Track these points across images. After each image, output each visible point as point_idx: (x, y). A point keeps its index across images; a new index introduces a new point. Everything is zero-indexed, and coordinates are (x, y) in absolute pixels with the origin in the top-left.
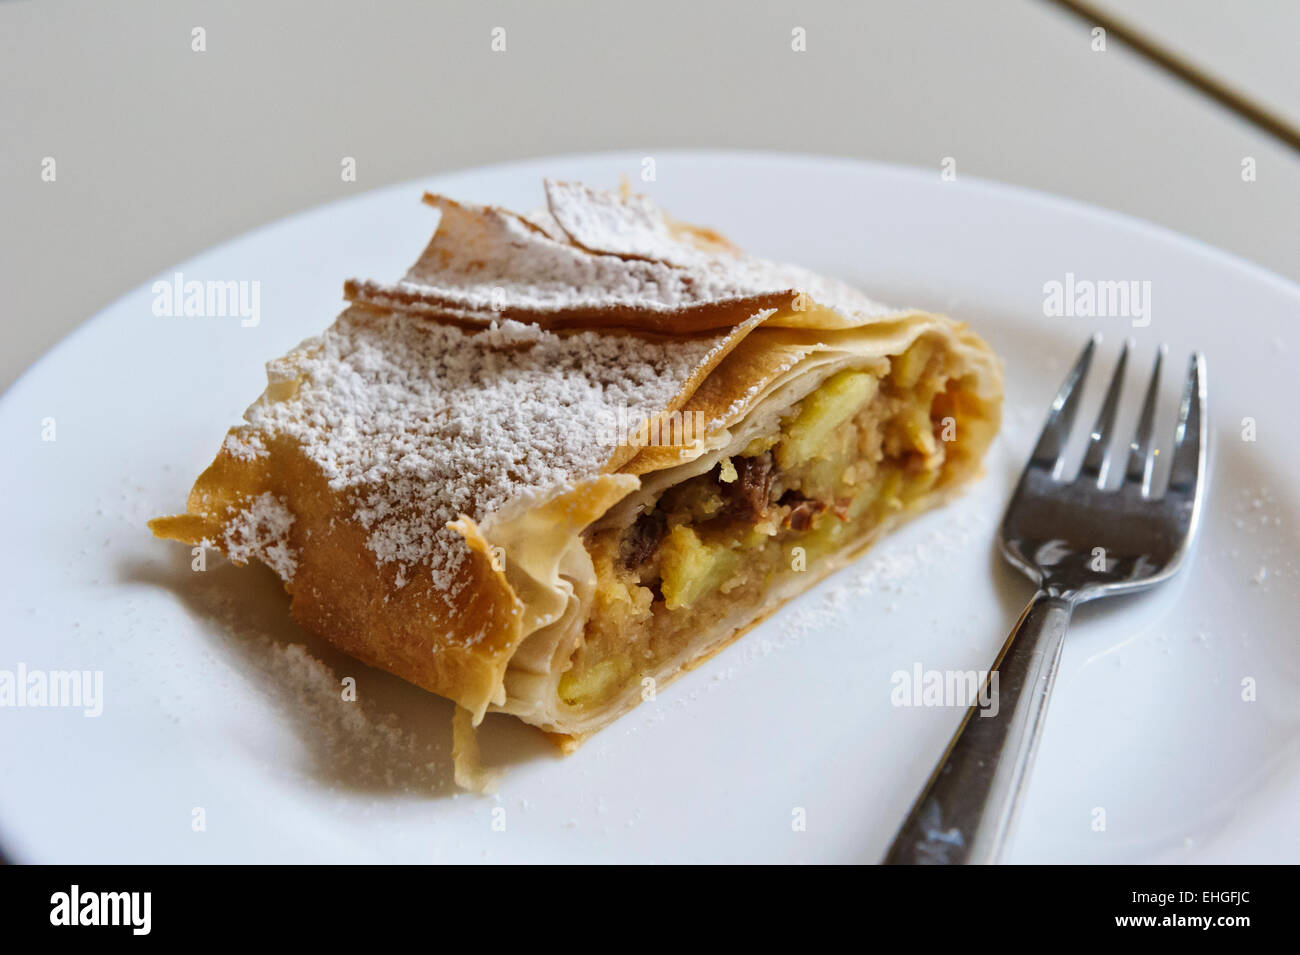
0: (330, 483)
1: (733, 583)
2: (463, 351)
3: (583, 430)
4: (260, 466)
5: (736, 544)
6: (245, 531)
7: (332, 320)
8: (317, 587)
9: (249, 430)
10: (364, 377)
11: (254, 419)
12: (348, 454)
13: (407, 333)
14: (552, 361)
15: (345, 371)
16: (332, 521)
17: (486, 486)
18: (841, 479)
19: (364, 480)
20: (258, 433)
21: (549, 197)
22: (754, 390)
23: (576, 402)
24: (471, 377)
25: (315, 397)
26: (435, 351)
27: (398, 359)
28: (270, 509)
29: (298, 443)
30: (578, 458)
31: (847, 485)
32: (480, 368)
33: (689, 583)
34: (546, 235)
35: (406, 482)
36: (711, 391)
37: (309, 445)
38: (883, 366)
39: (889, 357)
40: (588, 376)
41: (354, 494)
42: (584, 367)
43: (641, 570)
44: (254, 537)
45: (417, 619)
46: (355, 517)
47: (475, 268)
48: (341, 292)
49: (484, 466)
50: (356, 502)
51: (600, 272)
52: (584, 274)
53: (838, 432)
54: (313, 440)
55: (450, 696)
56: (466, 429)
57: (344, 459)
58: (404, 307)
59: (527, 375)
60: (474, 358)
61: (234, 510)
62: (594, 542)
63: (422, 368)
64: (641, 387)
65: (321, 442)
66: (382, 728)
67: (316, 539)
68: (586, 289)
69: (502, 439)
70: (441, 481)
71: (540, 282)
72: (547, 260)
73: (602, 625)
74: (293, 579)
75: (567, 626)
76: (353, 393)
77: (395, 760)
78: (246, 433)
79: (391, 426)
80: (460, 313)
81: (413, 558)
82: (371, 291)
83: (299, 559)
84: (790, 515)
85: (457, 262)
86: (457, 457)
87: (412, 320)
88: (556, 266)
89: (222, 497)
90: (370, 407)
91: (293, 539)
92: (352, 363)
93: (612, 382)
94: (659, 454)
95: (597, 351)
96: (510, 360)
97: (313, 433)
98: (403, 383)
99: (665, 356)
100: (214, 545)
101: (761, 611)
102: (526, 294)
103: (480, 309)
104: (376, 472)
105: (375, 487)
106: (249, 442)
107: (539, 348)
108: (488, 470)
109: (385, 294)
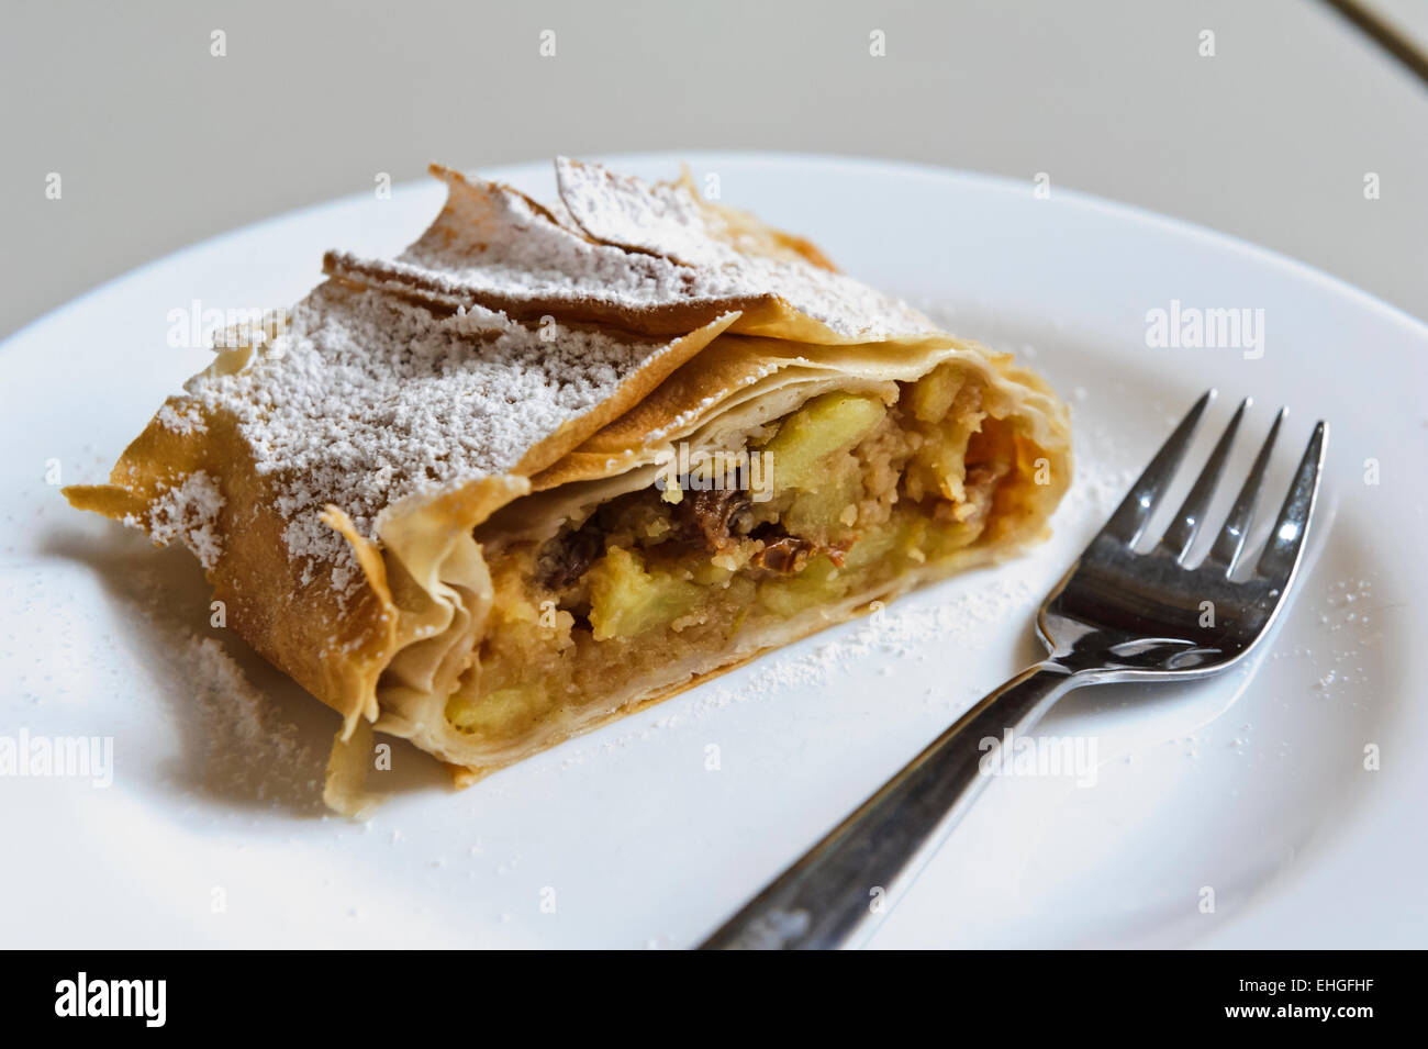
0: (257, 465)
1: (688, 621)
2: (431, 336)
3: (516, 429)
4: (197, 443)
5: (689, 575)
6: (171, 510)
7: (306, 293)
8: (238, 578)
9: (187, 402)
10: (323, 356)
11: (194, 391)
12: (285, 437)
13: (379, 312)
14: (517, 355)
15: (304, 348)
16: (256, 507)
17: (402, 480)
18: (837, 519)
19: (290, 465)
20: (197, 406)
21: (559, 177)
22: (708, 401)
23: (523, 400)
24: (434, 366)
25: (266, 372)
26: (403, 334)
27: (364, 340)
28: (200, 490)
29: (237, 420)
30: (501, 459)
31: (844, 526)
32: (445, 357)
33: (619, 614)
34: (551, 219)
35: (329, 470)
36: (670, 400)
37: (247, 423)
38: (889, 392)
39: (899, 383)
40: (547, 373)
41: (279, 480)
42: (546, 364)
43: (563, 592)
44: (180, 519)
45: (313, 620)
46: (275, 505)
47: (476, 250)
48: (320, 265)
49: (406, 459)
50: (280, 488)
51: (600, 264)
52: (583, 265)
53: (829, 461)
54: (253, 418)
55: (337, 708)
56: (400, 418)
57: (279, 441)
58: (379, 285)
59: (487, 367)
60: (439, 345)
61: (164, 487)
62: (506, 553)
63: (388, 351)
64: (596, 390)
65: (261, 421)
66: (276, 737)
67: (241, 526)
68: (583, 280)
69: (432, 432)
70: (361, 472)
71: (536, 270)
72: (548, 246)
73: (501, 646)
74: (214, 568)
75: (453, 642)
76: (307, 372)
77: (276, 773)
78: (184, 404)
79: (337, 411)
80: (431, 295)
81: (322, 555)
82: (349, 264)
83: (223, 546)
84: (763, 551)
85: (459, 244)
86: (381, 448)
87: (384, 299)
88: (557, 253)
89: (151, 470)
90: (322, 389)
91: (220, 525)
92: (315, 340)
93: (570, 382)
94: (588, 462)
95: (564, 347)
96: (476, 350)
97: (255, 411)
98: (364, 367)
99: (632, 357)
100: (138, 523)
101: (728, 658)
102: (519, 281)
103: (452, 292)
104: (304, 458)
105: (299, 474)
106: (186, 415)
107: (505, 338)
108: (407, 464)
109: (361, 269)
